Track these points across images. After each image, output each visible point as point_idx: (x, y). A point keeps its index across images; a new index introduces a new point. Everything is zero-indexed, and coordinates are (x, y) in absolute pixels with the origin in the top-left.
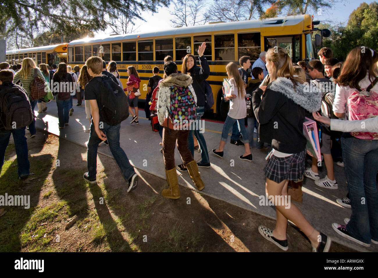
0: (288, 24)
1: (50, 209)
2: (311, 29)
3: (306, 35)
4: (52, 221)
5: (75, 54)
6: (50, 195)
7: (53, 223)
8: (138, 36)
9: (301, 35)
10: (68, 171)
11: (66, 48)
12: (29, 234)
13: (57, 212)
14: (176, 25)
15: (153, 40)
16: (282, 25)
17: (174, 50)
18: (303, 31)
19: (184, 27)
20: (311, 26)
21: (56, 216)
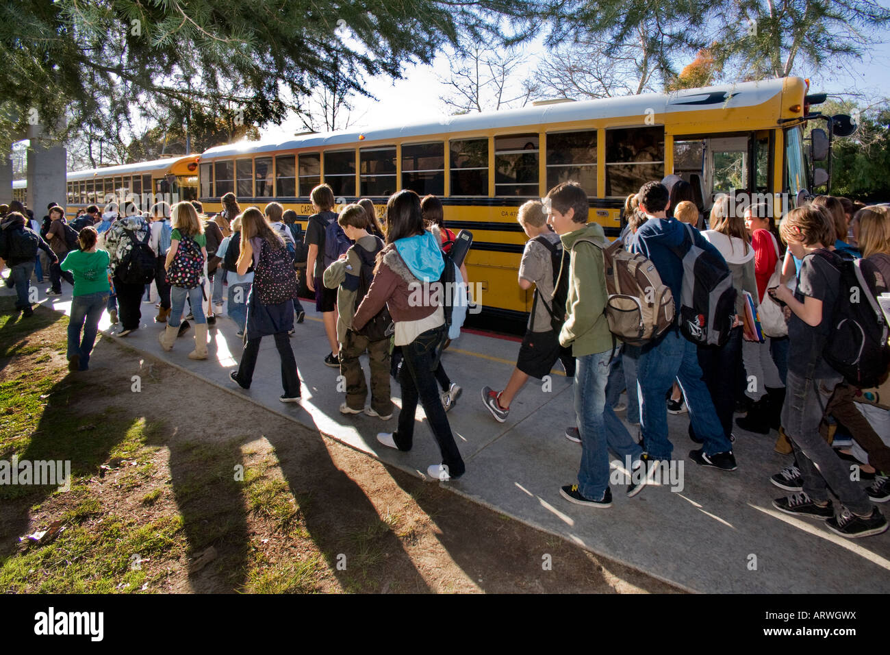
0: (741, 103)
1: (155, 529)
2: (801, 114)
3: (785, 130)
4: (161, 556)
5: (216, 179)
6: (157, 497)
7: (162, 559)
8: (360, 137)
9: (772, 132)
10: (197, 447)
11: (195, 165)
12: (111, 580)
13: (172, 537)
14: (454, 109)
15: (395, 146)
16: (723, 106)
17: (447, 171)
18: (780, 122)
19: (474, 114)
20: (802, 108)
21: (170, 546)
